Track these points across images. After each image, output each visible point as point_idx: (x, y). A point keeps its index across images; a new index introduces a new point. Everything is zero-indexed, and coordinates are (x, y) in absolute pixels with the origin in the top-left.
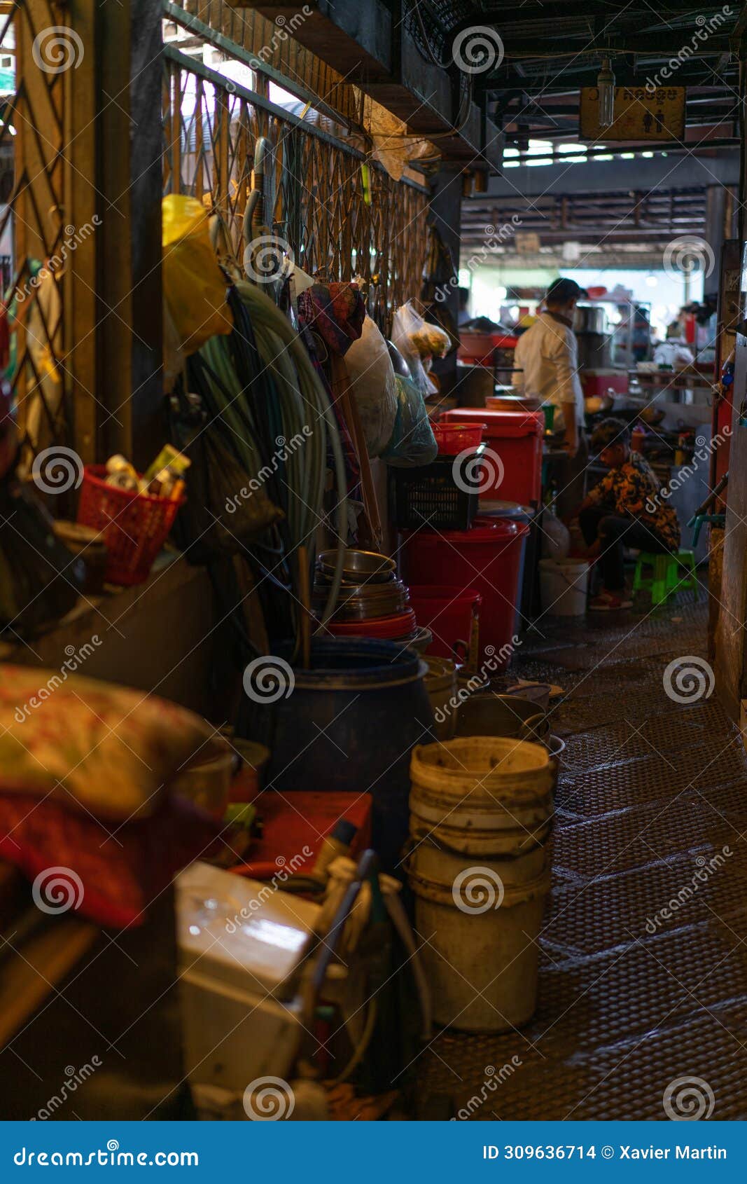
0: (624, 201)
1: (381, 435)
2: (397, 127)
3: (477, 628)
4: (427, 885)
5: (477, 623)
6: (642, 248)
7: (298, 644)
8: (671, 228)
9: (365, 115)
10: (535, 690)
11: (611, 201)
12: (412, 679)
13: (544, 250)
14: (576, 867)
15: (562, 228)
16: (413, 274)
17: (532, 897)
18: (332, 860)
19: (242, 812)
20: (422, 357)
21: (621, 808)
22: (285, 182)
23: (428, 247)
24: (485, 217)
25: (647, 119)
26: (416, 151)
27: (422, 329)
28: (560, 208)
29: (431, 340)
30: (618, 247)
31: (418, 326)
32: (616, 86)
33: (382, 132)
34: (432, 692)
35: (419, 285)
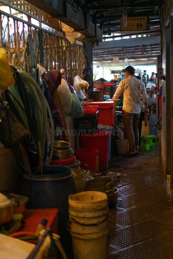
0: (140, 48)
1: (68, 109)
2: (71, 30)
3: (98, 159)
4: (74, 233)
5: (98, 158)
6: (145, 59)
7: (39, 168)
8: (152, 54)
9: (62, 27)
10: (114, 174)
11: (136, 48)
12: (69, 176)
13: (120, 61)
14: (121, 223)
15: (124, 55)
16: (80, 68)
17: (103, 235)
18: (40, 230)
19: (19, 216)
20: (82, 89)
21: (134, 206)
22: (38, 45)
23: (84, 61)
24: (105, 53)
25: (138, 25)
26: (77, 36)
27: (81, 82)
28: (124, 50)
29: (84, 84)
30: (139, 59)
31: (81, 81)
32: (127, 17)
33: (67, 31)
34: (76, 179)
35: (82, 70)
